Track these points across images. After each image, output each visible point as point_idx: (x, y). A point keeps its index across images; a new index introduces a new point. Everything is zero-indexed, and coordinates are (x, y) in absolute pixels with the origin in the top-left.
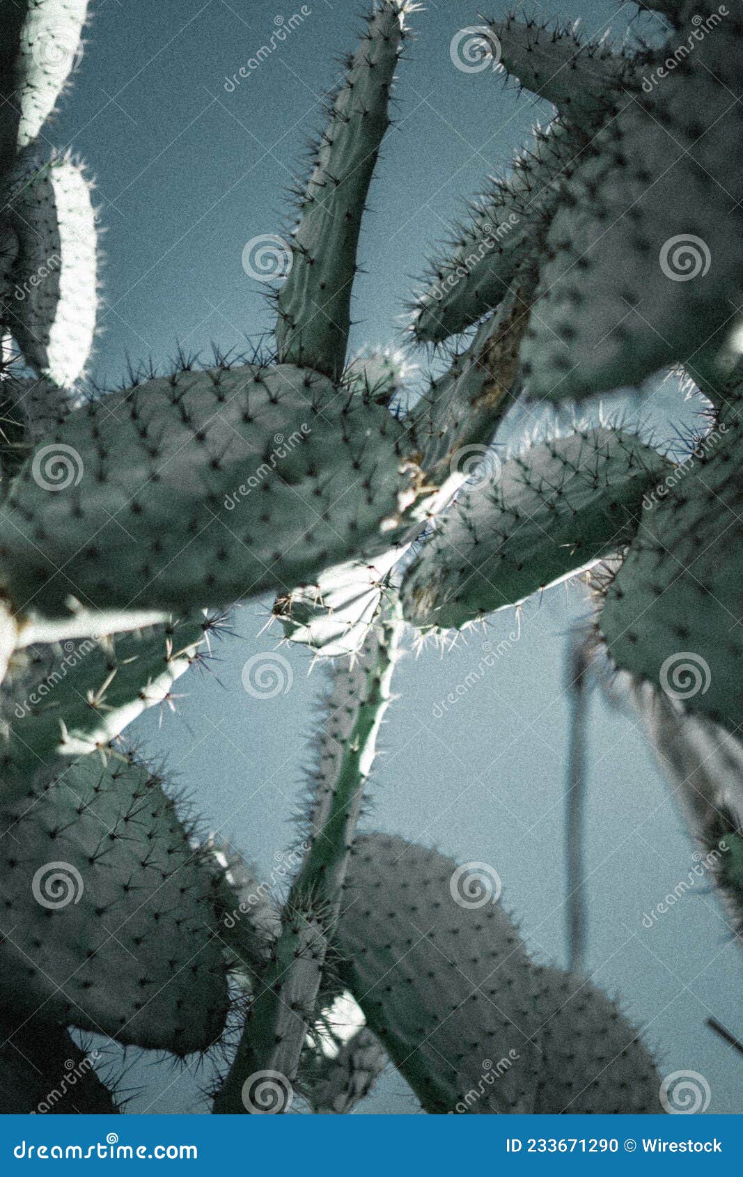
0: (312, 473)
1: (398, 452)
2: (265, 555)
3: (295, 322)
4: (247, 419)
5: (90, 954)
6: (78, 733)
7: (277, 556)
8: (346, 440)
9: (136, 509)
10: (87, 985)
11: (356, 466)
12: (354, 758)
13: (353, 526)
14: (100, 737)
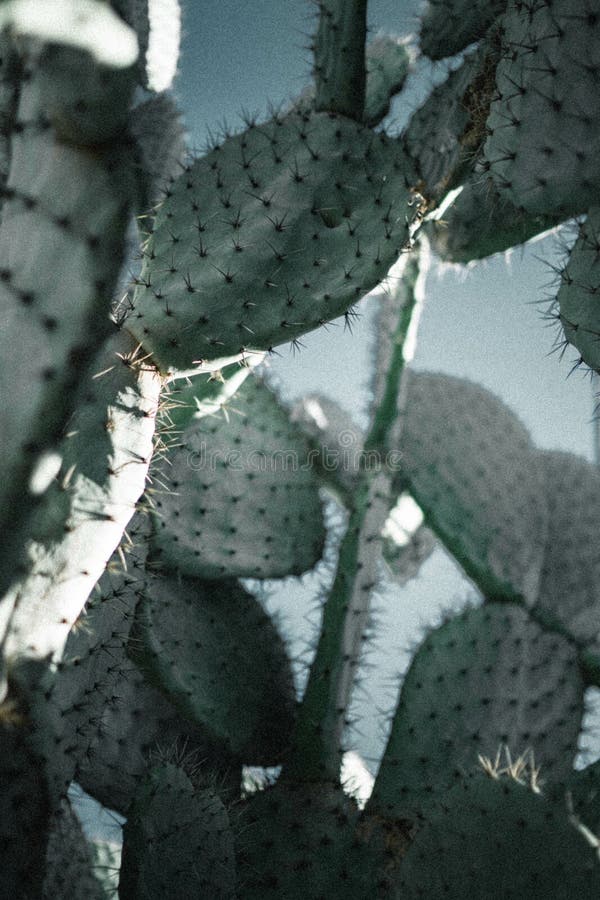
0: (347, 214)
1: (408, 185)
2: (319, 297)
3: (327, 76)
4: (298, 179)
5: (233, 531)
6: (207, 400)
7: (327, 298)
8: (369, 179)
9: (229, 279)
10: (232, 553)
11: (378, 202)
12: (399, 349)
13: (377, 262)
14: (221, 399)
